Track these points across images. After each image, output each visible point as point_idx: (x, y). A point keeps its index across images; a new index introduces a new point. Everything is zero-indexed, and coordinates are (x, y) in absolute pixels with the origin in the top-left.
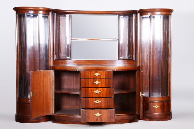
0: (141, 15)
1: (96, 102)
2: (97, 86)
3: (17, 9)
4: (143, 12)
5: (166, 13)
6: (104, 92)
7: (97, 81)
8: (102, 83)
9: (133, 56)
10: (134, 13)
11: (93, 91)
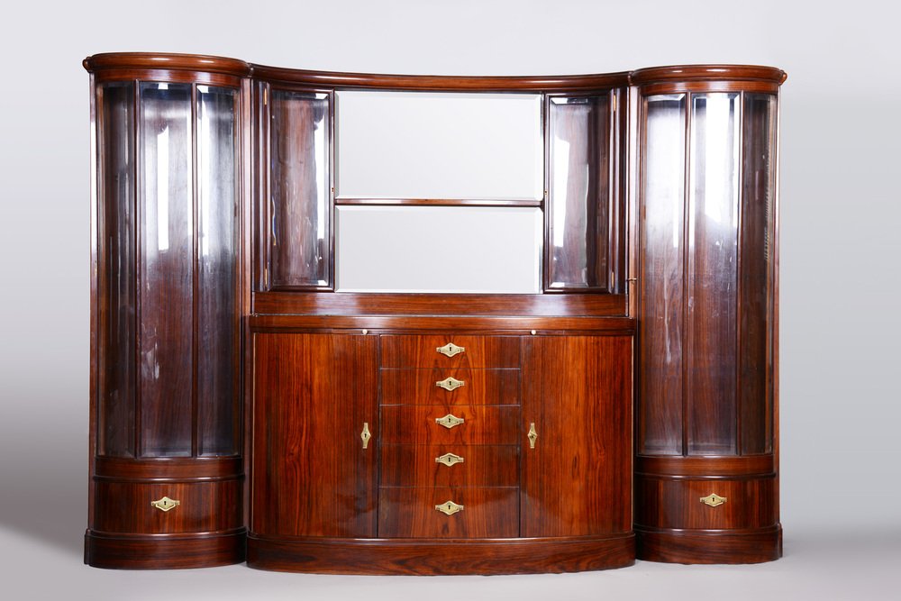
0: (644, 94)
1: (443, 460)
2: (449, 398)
3: (99, 66)
4: (651, 81)
5: (753, 86)
6: (478, 422)
7: (452, 379)
8: (470, 386)
9: (611, 275)
10: (615, 88)
11: (429, 419)
